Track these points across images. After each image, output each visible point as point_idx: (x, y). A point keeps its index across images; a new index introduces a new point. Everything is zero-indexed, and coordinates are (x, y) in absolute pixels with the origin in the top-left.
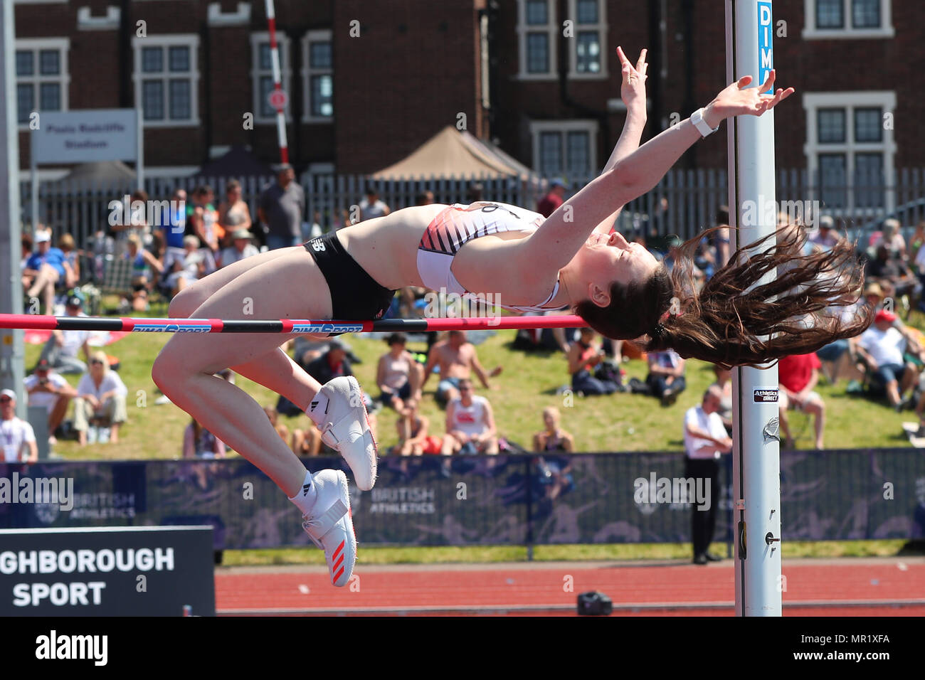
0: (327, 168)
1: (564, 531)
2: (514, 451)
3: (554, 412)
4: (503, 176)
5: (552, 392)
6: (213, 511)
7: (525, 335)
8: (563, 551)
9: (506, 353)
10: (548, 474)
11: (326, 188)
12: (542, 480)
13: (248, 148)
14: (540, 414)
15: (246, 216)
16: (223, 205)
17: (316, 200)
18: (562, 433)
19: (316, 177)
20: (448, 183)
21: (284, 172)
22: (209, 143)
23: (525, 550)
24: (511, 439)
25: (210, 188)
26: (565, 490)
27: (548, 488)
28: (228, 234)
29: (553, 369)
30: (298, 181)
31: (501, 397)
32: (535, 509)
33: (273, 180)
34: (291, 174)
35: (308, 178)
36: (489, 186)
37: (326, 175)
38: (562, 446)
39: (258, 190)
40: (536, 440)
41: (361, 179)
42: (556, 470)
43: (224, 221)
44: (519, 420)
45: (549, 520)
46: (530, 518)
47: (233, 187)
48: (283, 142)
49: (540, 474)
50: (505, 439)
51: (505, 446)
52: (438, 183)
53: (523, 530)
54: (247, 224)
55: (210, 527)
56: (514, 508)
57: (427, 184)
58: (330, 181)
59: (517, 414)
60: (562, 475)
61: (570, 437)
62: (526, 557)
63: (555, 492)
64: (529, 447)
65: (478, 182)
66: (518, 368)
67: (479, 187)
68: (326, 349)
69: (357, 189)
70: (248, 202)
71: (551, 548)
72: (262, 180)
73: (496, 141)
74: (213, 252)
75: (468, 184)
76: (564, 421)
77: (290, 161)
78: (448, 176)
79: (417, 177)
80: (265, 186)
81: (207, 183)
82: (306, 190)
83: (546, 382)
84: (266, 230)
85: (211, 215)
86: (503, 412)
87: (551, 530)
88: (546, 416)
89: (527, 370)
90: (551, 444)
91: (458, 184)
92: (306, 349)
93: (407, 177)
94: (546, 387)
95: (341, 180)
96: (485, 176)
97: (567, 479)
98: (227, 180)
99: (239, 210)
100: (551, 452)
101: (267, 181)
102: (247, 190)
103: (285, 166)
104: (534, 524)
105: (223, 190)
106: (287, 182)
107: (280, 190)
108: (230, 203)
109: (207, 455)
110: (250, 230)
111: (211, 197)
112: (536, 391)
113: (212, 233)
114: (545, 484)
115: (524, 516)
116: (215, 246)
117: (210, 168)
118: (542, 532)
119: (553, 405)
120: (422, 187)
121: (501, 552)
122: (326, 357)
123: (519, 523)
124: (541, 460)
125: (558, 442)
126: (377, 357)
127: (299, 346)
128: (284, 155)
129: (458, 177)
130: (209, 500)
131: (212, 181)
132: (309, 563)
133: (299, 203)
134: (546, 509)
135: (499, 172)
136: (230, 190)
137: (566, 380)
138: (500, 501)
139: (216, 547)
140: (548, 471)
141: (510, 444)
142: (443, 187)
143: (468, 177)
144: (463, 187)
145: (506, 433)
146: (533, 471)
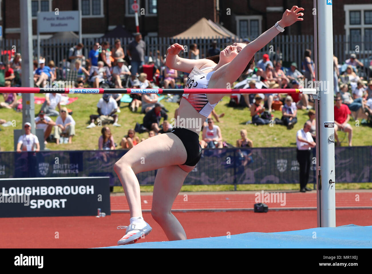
0: (155, 34)
1: (249, 179)
2: (229, 147)
3: (245, 131)
4: (225, 38)
5: (244, 123)
6: (109, 171)
7: (233, 101)
8: (248, 187)
9: (226, 108)
10: (242, 156)
11: (154, 42)
12: (240, 159)
13: (124, 26)
14: (239, 132)
15: (123, 53)
16: (113, 49)
17: (150, 47)
18: (248, 140)
19: (150, 38)
20: (203, 40)
21: (138, 36)
22: (108, 24)
23: (233, 186)
24: (228, 142)
25: (108, 42)
26: (249, 162)
27: (242, 161)
28: (116, 61)
29: (245, 115)
30: (143, 39)
31: (224, 126)
32: (237, 170)
33: (133, 39)
34: (141, 37)
35: (147, 38)
36: (219, 41)
37: (154, 37)
38: (248, 145)
39: (127, 43)
40: (238, 142)
41: (168, 38)
42: (246, 154)
43: (114, 55)
44: (231, 135)
45: (243, 174)
46: (235, 173)
47: (118, 42)
48: (137, 24)
49: (239, 156)
50: (225, 142)
51: (226, 145)
52: (199, 40)
53: (233, 178)
54: (123, 57)
55: (108, 177)
56: (229, 170)
57: (195, 41)
58: (156, 39)
59: (230, 132)
60: (248, 157)
61: (251, 141)
62: (234, 189)
63: (245, 163)
64: (235, 145)
65: (215, 40)
66: (231, 114)
67: (215, 42)
68: (154, 106)
69: (167, 43)
70: (123, 48)
71: (244, 185)
72: (129, 39)
73: (222, 24)
74: (109, 68)
75: (211, 40)
76: (248, 135)
77: (140, 32)
78: (203, 38)
79: (191, 38)
80: (130, 42)
81: (107, 40)
82: (147, 43)
83: (242, 119)
84: (131, 59)
85: (109, 53)
86: (225, 131)
87: (244, 178)
88: (242, 133)
89: (234, 115)
90: (243, 144)
91: (207, 40)
92: (146, 106)
93: (186, 38)
94: (242, 122)
95: (160, 39)
96: (218, 38)
97: (250, 158)
98: (115, 39)
99: (120, 51)
100: (244, 148)
101: (131, 39)
102: (123, 43)
103: (138, 33)
104: (237, 176)
105: (113, 43)
106: (139, 40)
107: (136, 43)
108: (117, 48)
109: (107, 149)
110: (124, 59)
111: (109, 46)
112: (238, 123)
113: (109, 60)
114: (241, 160)
115: (233, 173)
116: (110, 65)
117: (108, 34)
118: (240, 179)
119: (244, 129)
120: (193, 42)
121: (224, 187)
122: (154, 109)
123: (231, 176)
124: (240, 150)
125: (247, 143)
126: (175, 109)
127: (144, 105)
128: (138, 29)
129: (207, 38)
130: (108, 166)
131: (109, 39)
132: (148, 192)
133: (143, 48)
134: (242, 170)
135: (223, 36)
136: (116, 43)
137: (250, 119)
138: (223, 167)
139: (111, 185)
140: (242, 155)
141: (227, 144)
142: (201, 42)
143: (211, 38)
144: (209, 42)
145: (226, 140)
146: (236, 155)
